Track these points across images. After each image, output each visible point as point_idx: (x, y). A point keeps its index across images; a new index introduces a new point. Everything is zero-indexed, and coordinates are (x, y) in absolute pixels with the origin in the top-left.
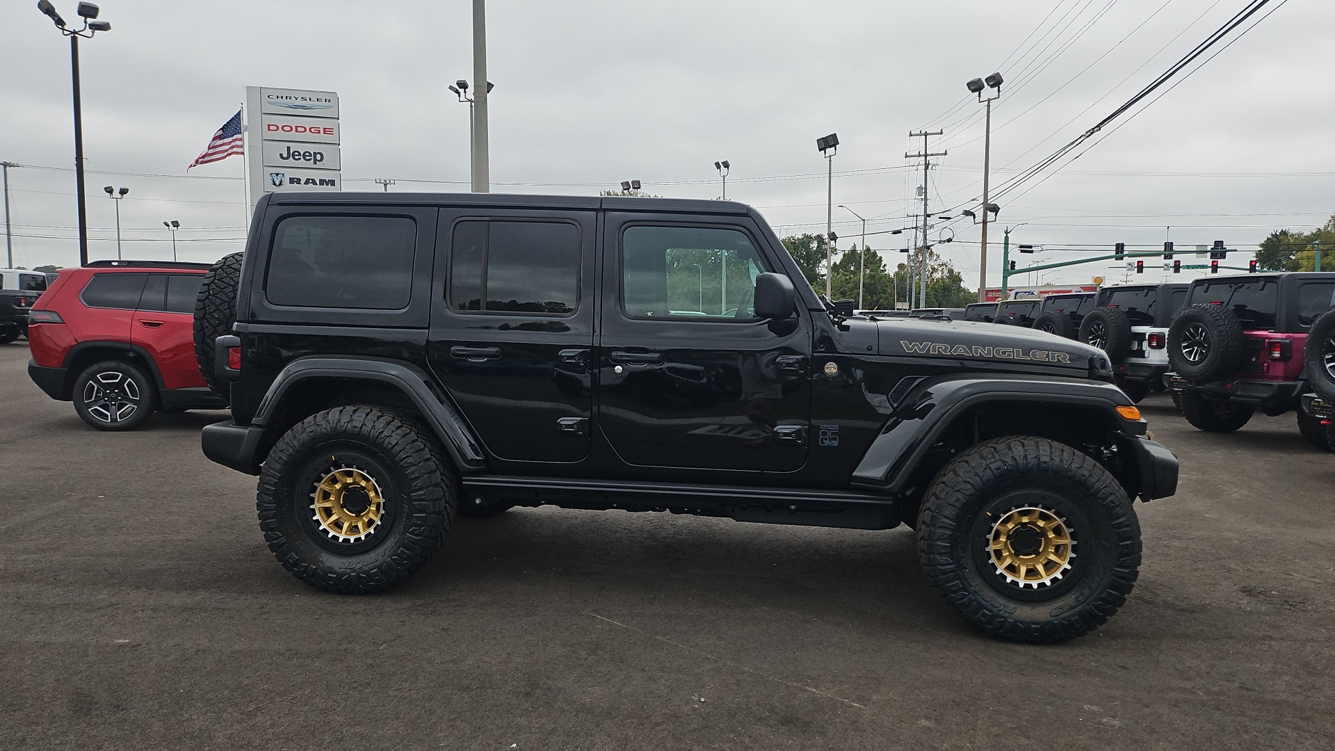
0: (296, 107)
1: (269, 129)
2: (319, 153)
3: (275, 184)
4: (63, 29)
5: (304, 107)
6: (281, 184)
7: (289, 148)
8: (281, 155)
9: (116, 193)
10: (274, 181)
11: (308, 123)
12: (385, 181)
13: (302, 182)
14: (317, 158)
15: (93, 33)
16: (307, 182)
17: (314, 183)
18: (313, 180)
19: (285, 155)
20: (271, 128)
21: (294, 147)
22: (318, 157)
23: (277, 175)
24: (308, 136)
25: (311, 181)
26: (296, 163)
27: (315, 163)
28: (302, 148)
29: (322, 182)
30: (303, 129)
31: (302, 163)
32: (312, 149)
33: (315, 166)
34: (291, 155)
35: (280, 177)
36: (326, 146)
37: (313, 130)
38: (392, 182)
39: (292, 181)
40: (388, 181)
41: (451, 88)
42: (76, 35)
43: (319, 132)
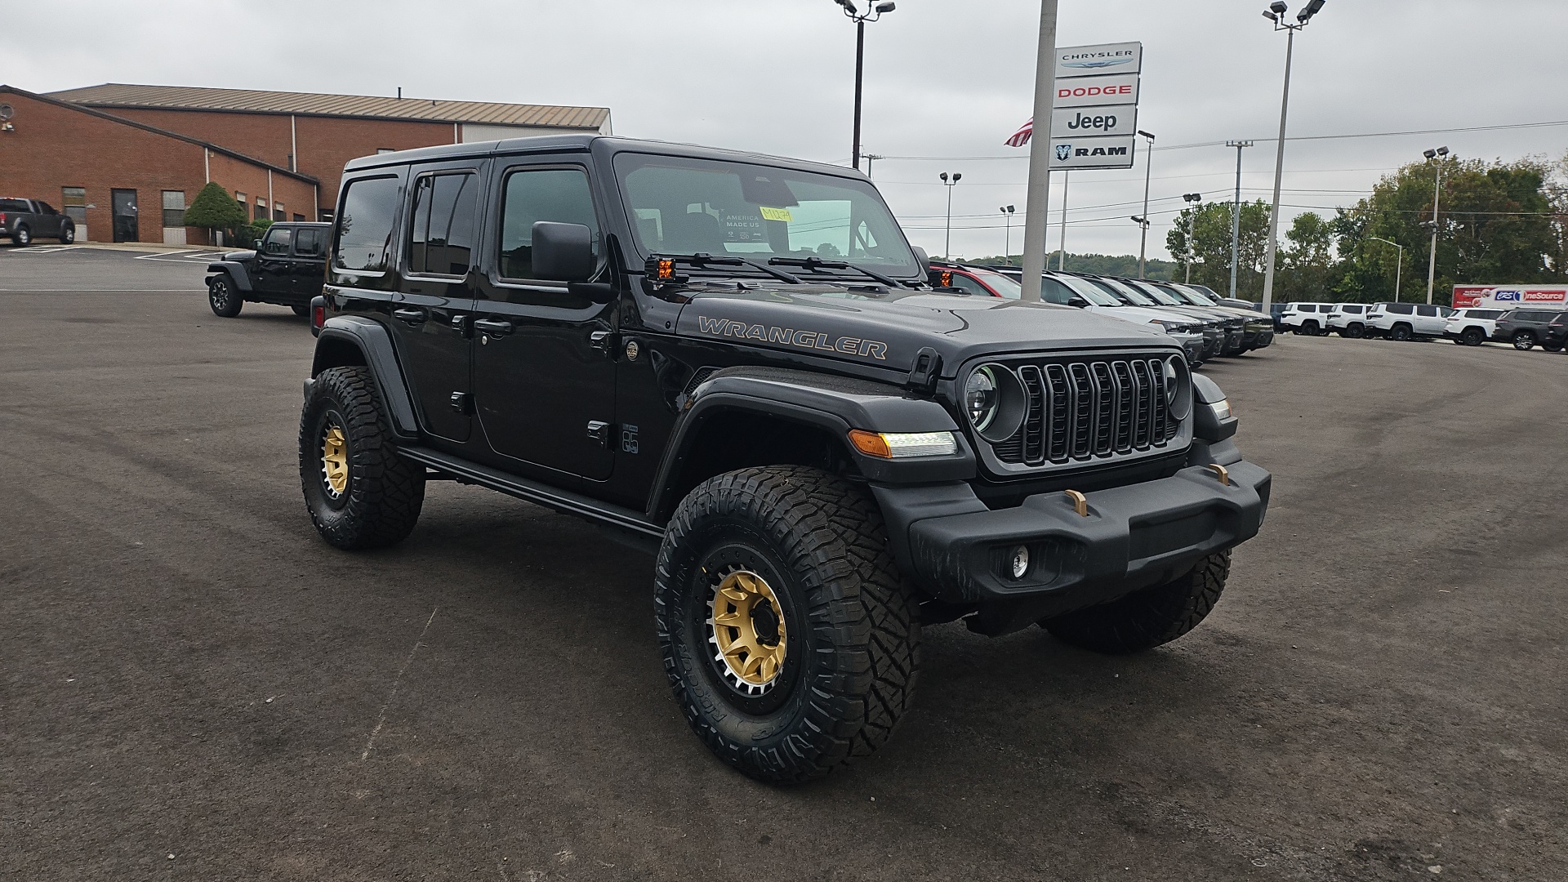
0: (1092, 66)
1: (1060, 96)
2: (1111, 117)
3: (1060, 158)
4: (853, 17)
5: (1100, 65)
6: (1066, 157)
7: (1079, 115)
8: (1070, 123)
9: (950, 180)
10: (1059, 155)
11: (1102, 83)
12: (1240, 143)
13: (1089, 153)
14: (1108, 123)
15: (879, 15)
16: (1094, 153)
17: (1103, 153)
18: (1102, 149)
19: (1074, 124)
20: (1063, 93)
21: (1084, 113)
22: (1110, 122)
23: (1063, 146)
24: (1102, 98)
25: (1099, 151)
26: (1087, 132)
27: (1106, 129)
28: (1092, 114)
29: (1111, 151)
30: (1097, 91)
31: (1092, 130)
32: (1103, 113)
33: (1106, 133)
34: (1082, 122)
35: (1065, 150)
36: (1122, 107)
37: (1107, 91)
38: (1249, 143)
39: (1078, 152)
40: (1243, 143)
41: (1266, 14)
42: (863, 21)
43: (1114, 91)
